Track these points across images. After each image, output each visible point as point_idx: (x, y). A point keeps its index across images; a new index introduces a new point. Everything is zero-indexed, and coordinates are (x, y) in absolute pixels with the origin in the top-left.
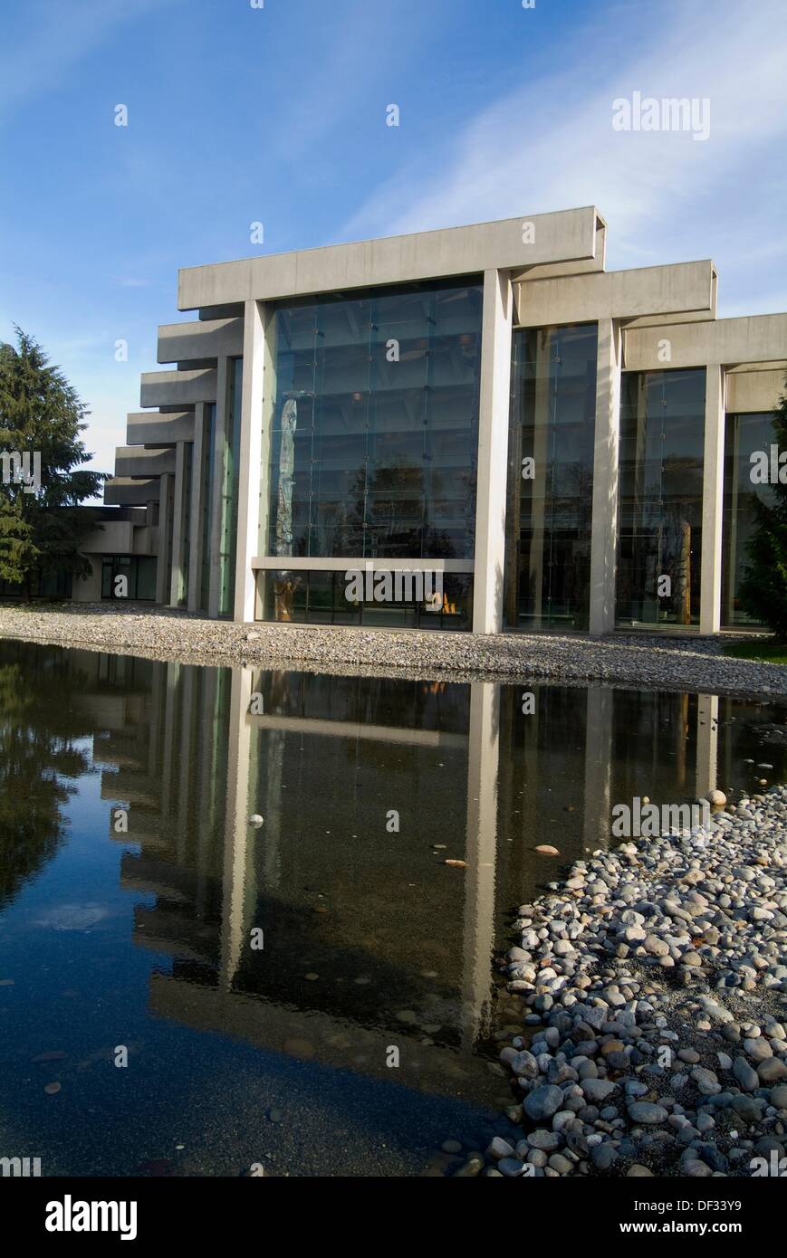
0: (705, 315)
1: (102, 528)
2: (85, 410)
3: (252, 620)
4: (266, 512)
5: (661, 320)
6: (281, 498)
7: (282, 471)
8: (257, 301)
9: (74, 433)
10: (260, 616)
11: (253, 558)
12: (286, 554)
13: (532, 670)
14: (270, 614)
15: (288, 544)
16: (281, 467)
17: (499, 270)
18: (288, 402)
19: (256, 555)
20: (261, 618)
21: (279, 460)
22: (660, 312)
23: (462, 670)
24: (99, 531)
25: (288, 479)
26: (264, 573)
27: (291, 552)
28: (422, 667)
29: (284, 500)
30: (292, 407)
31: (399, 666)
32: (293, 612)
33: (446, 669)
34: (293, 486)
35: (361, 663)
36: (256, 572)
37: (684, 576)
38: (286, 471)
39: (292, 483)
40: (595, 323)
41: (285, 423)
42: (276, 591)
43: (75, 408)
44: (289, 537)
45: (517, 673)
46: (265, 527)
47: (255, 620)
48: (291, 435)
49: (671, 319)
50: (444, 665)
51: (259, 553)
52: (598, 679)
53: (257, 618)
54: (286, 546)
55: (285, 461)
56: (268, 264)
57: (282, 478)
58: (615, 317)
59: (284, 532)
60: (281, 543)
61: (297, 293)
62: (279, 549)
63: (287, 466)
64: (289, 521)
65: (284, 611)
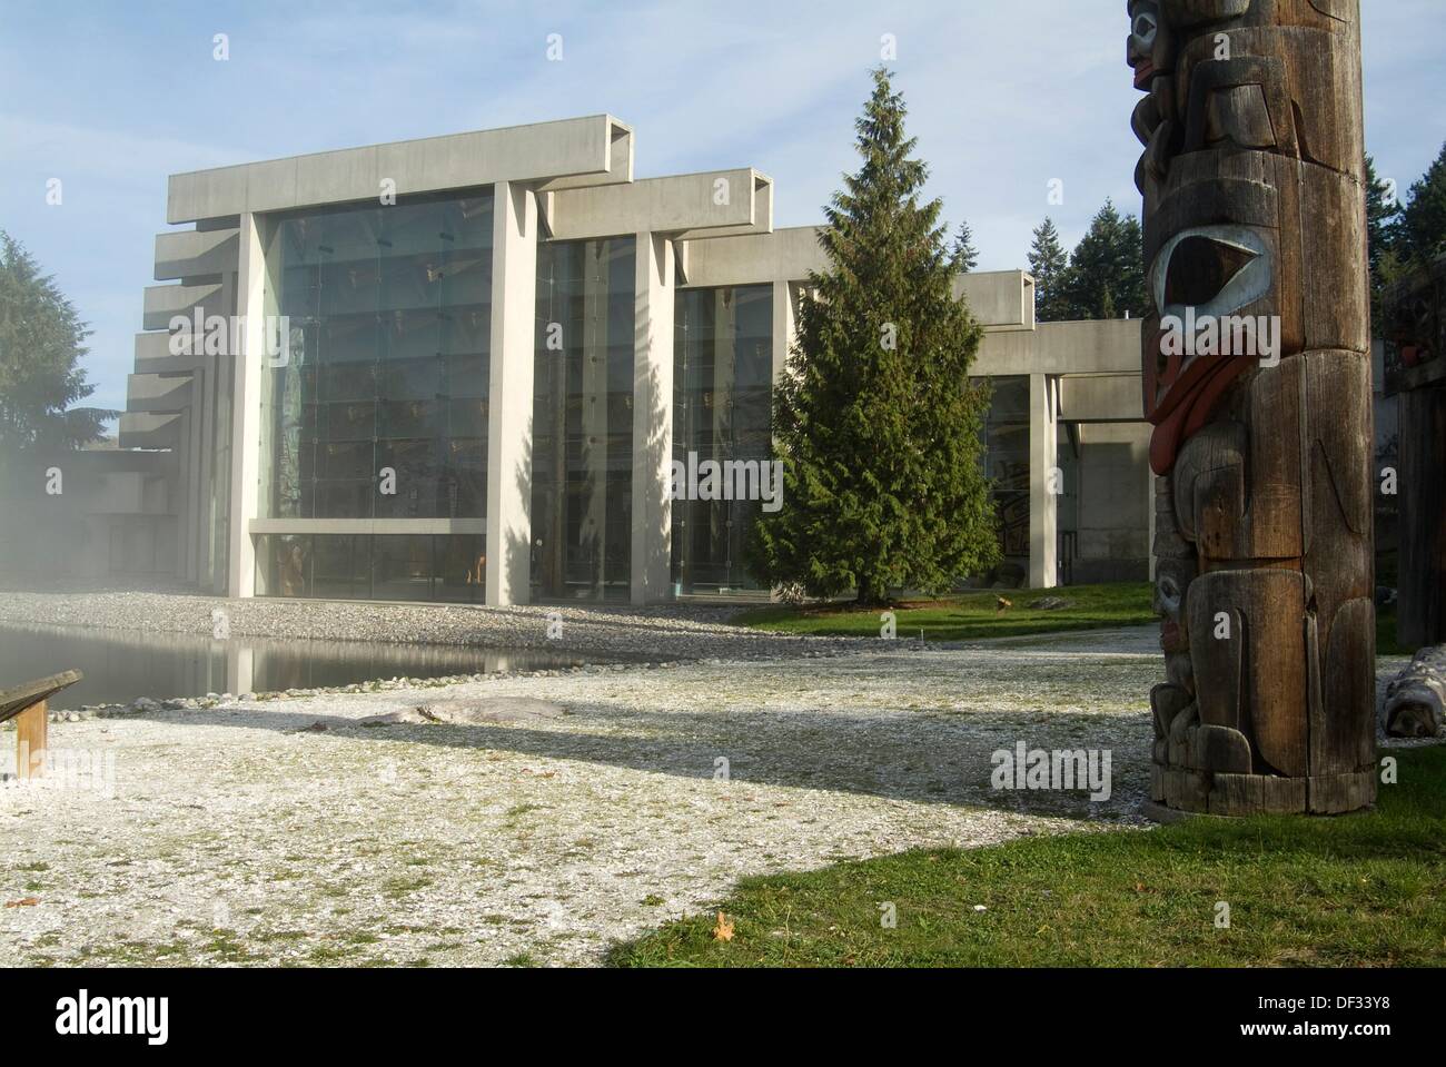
2: (87, 330)
3: (251, 595)
4: (269, 462)
6: (285, 447)
7: (286, 413)
8: (254, 213)
9: (72, 359)
10: (262, 590)
11: (251, 520)
12: (293, 514)
14: (274, 589)
15: (295, 502)
16: (286, 409)
17: (511, 182)
19: (254, 516)
20: (263, 593)
21: (282, 401)
25: (295, 424)
26: (266, 538)
27: (299, 511)
29: (288, 449)
30: (297, 338)
34: (299, 431)
36: (256, 537)
38: (290, 414)
39: (299, 428)
40: (633, 237)
44: (295, 494)
46: (266, 482)
47: (256, 595)
48: (296, 370)
51: (259, 514)
53: (257, 593)
54: (290, 505)
55: (289, 402)
56: (266, 170)
57: (285, 423)
58: (655, 230)
59: (288, 488)
60: (285, 502)
61: (297, 205)
62: (283, 508)
63: (292, 407)
64: (296, 474)
65: (288, 584)
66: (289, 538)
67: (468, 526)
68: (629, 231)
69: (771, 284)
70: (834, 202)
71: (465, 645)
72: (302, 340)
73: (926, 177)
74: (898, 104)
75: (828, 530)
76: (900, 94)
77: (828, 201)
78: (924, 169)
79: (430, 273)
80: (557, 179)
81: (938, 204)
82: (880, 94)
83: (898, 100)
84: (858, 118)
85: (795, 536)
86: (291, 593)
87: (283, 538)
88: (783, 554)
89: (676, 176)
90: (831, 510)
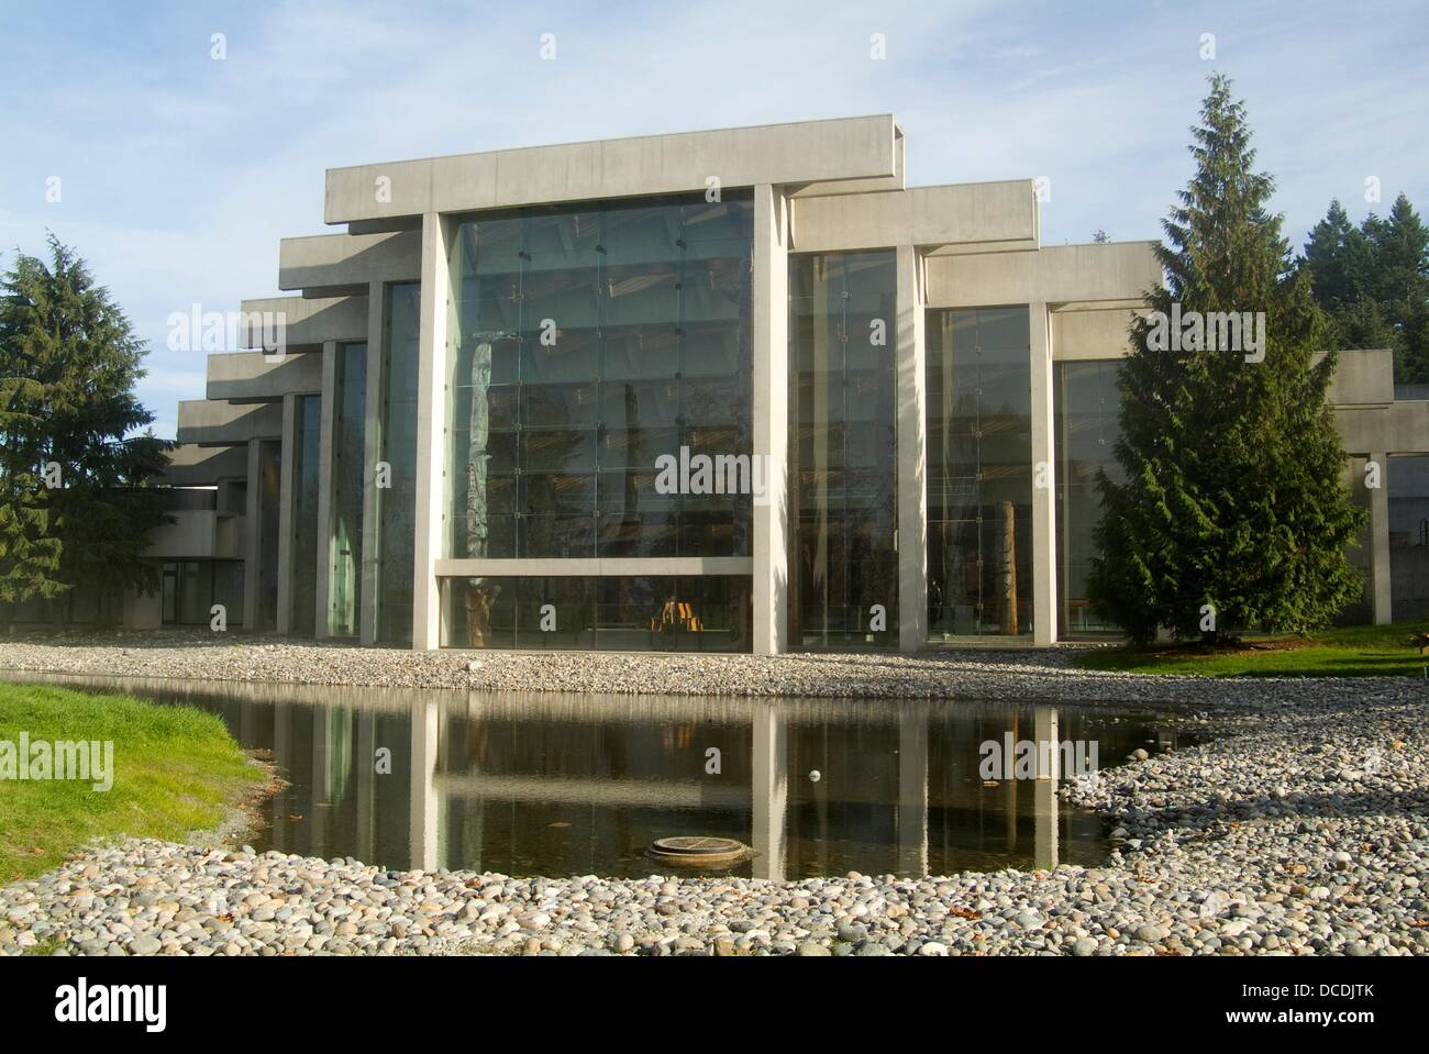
0: (1027, 244)
1: (172, 520)
2: (143, 349)
3: (436, 647)
4: (453, 497)
5: (974, 248)
6: (472, 478)
7: (472, 440)
8: (441, 214)
9: (129, 382)
10: (445, 642)
11: (437, 562)
12: (481, 554)
13: (861, 692)
14: (459, 636)
15: (483, 540)
16: (472, 436)
17: (773, 185)
18: (480, 347)
19: (439, 557)
20: (446, 645)
21: (469, 426)
22: (973, 240)
23: (773, 696)
24: (172, 525)
25: (481, 453)
26: (450, 581)
27: (485, 552)
28: (722, 695)
29: (476, 480)
30: (485, 353)
31: (692, 694)
32: (490, 635)
33: (753, 695)
34: (488, 461)
35: (640, 693)
36: (441, 579)
37: (1008, 572)
38: (479, 440)
39: (488, 457)
40: (893, 250)
41: (476, 375)
42: (468, 606)
43: (129, 347)
44: (483, 531)
45: (843, 697)
47: (441, 647)
48: (484, 391)
49: (984, 248)
50: (749, 691)
51: (443, 556)
52: (941, 698)
53: (442, 645)
54: (480, 543)
55: (476, 427)
56: (456, 166)
57: (473, 450)
58: (917, 243)
59: (476, 525)
60: (474, 540)
61: (498, 205)
62: (471, 547)
63: (480, 433)
64: (484, 509)
65: (480, 634)
66: (478, 581)
67: (725, 566)
68: (887, 243)
69: (1027, 306)
70: (1172, 215)
71: (848, 697)
72: (490, 358)
73: (1273, 190)
74: (1237, 113)
75: (1222, 564)
76: (1240, 103)
77: (1166, 214)
78: (1271, 182)
79: (611, 287)
80: (814, 185)
81: (1280, 220)
82: (1214, 103)
83: (1238, 108)
84: (1192, 127)
85: (1177, 572)
86: (481, 645)
87: (472, 582)
88: (1164, 592)
89: (942, 186)
90: (1224, 543)
